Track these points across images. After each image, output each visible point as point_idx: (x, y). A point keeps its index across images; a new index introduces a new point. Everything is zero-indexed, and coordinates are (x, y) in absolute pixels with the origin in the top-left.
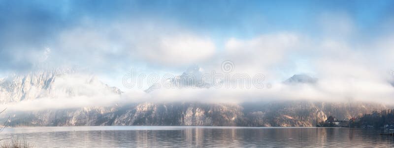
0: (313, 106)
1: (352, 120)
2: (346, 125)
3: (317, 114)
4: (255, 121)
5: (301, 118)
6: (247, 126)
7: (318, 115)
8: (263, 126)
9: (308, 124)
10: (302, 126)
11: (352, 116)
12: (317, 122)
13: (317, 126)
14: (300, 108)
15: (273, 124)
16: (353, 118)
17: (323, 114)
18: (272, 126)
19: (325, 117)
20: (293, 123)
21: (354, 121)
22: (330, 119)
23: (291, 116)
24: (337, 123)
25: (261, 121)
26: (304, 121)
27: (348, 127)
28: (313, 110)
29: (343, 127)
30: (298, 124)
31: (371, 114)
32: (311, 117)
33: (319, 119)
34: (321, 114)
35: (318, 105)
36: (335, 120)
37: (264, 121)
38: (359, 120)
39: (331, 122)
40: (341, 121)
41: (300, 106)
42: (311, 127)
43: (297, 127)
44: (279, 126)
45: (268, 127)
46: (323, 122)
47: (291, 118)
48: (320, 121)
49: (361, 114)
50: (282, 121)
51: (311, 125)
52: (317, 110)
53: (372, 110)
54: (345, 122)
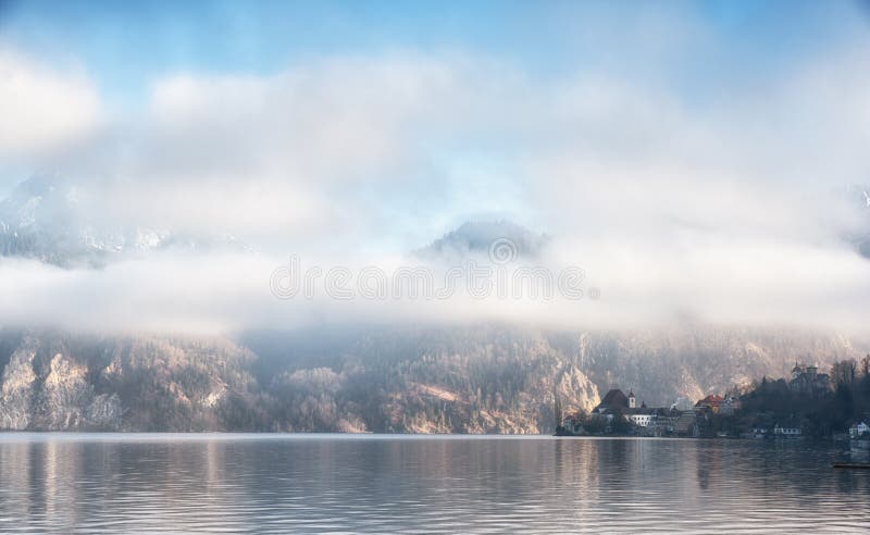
0: (544, 349)
1: (705, 405)
2: (683, 428)
3: (558, 380)
4: (304, 409)
5: (494, 400)
6: (269, 430)
7: (564, 388)
8: (336, 430)
9: (522, 425)
10: (496, 430)
11: (704, 388)
12: (558, 413)
13: (560, 431)
14: (490, 356)
15: (377, 422)
16: (708, 399)
17: (582, 380)
18: (370, 428)
19: (589, 391)
20: (457, 418)
21: (715, 409)
22: (614, 400)
23: (452, 391)
24: (642, 420)
25: (326, 407)
26: (502, 409)
27: (688, 434)
28: (540, 365)
29: (668, 433)
30: (481, 420)
31: (789, 376)
32: (534, 392)
33: (568, 401)
34: (574, 381)
35: (564, 343)
36: (632, 405)
37: (341, 408)
38: (736, 405)
39: (617, 413)
40: (661, 412)
41: (490, 347)
42: (532, 434)
43: (476, 435)
44: (400, 429)
45: (355, 433)
46: (582, 414)
47: (448, 396)
48: (572, 411)
49: (744, 382)
50: (414, 408)
51: (532, 428)
52: (560, 366)
53: (792, 361)
54: (677, 413)
